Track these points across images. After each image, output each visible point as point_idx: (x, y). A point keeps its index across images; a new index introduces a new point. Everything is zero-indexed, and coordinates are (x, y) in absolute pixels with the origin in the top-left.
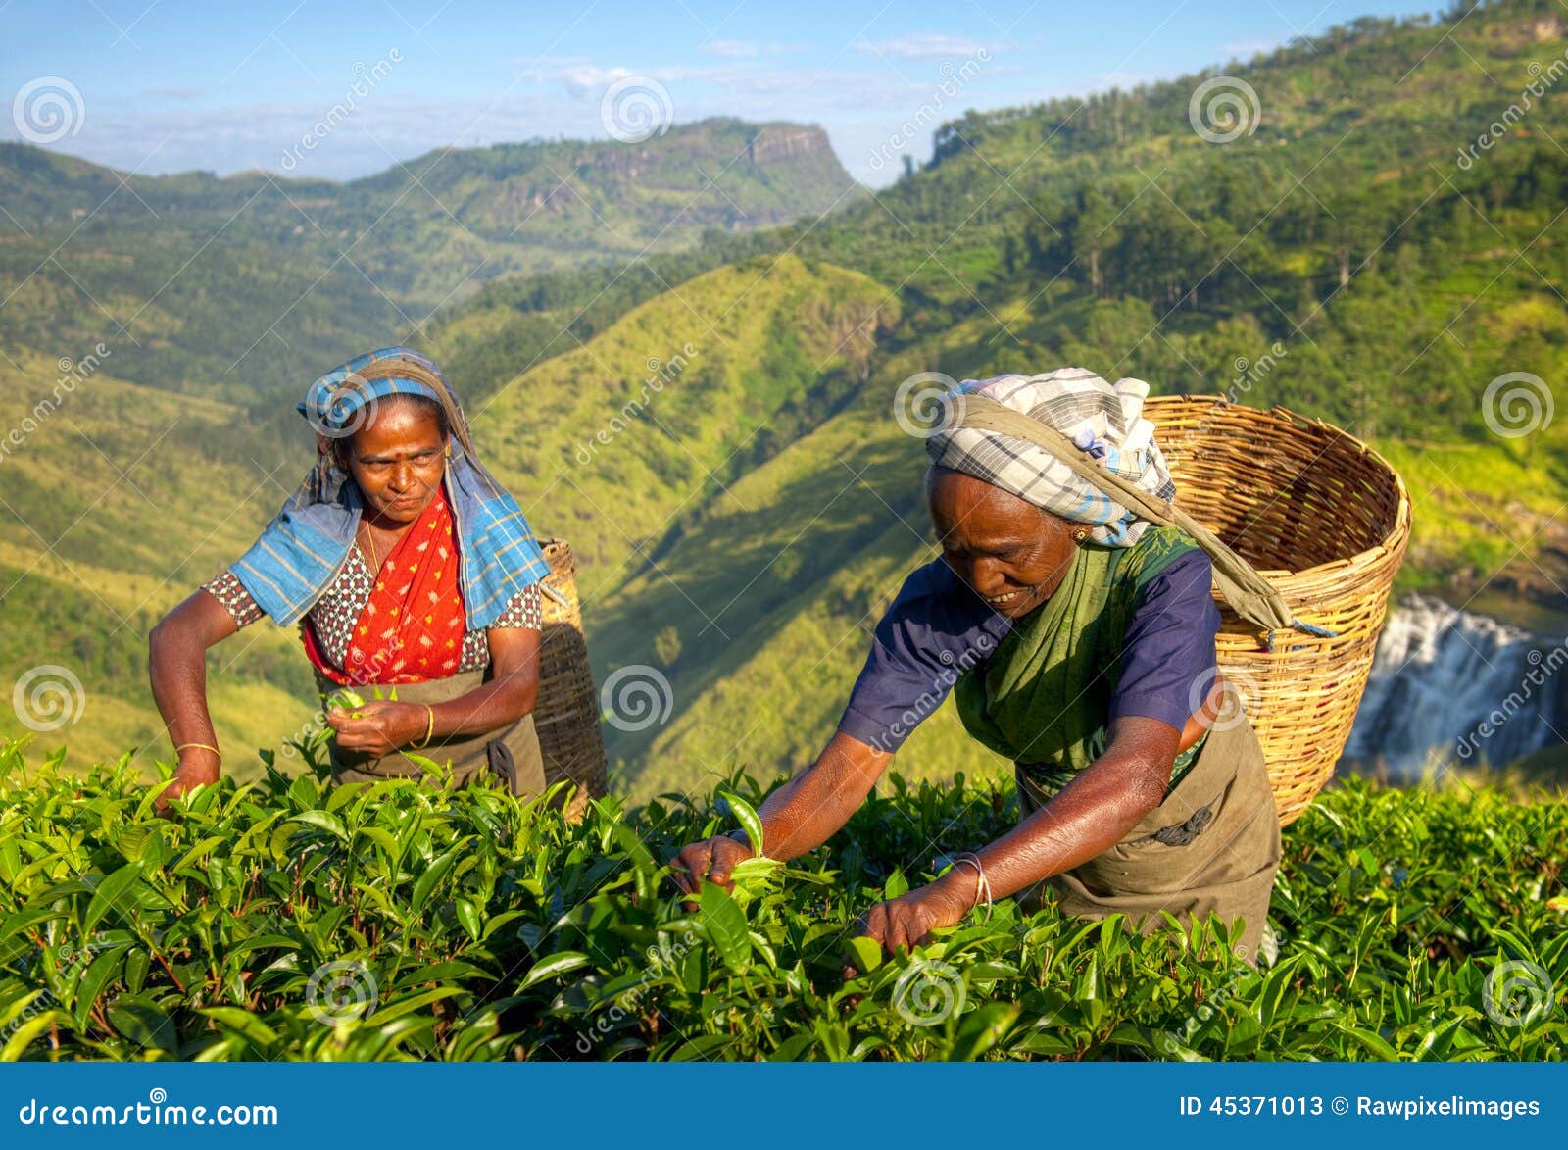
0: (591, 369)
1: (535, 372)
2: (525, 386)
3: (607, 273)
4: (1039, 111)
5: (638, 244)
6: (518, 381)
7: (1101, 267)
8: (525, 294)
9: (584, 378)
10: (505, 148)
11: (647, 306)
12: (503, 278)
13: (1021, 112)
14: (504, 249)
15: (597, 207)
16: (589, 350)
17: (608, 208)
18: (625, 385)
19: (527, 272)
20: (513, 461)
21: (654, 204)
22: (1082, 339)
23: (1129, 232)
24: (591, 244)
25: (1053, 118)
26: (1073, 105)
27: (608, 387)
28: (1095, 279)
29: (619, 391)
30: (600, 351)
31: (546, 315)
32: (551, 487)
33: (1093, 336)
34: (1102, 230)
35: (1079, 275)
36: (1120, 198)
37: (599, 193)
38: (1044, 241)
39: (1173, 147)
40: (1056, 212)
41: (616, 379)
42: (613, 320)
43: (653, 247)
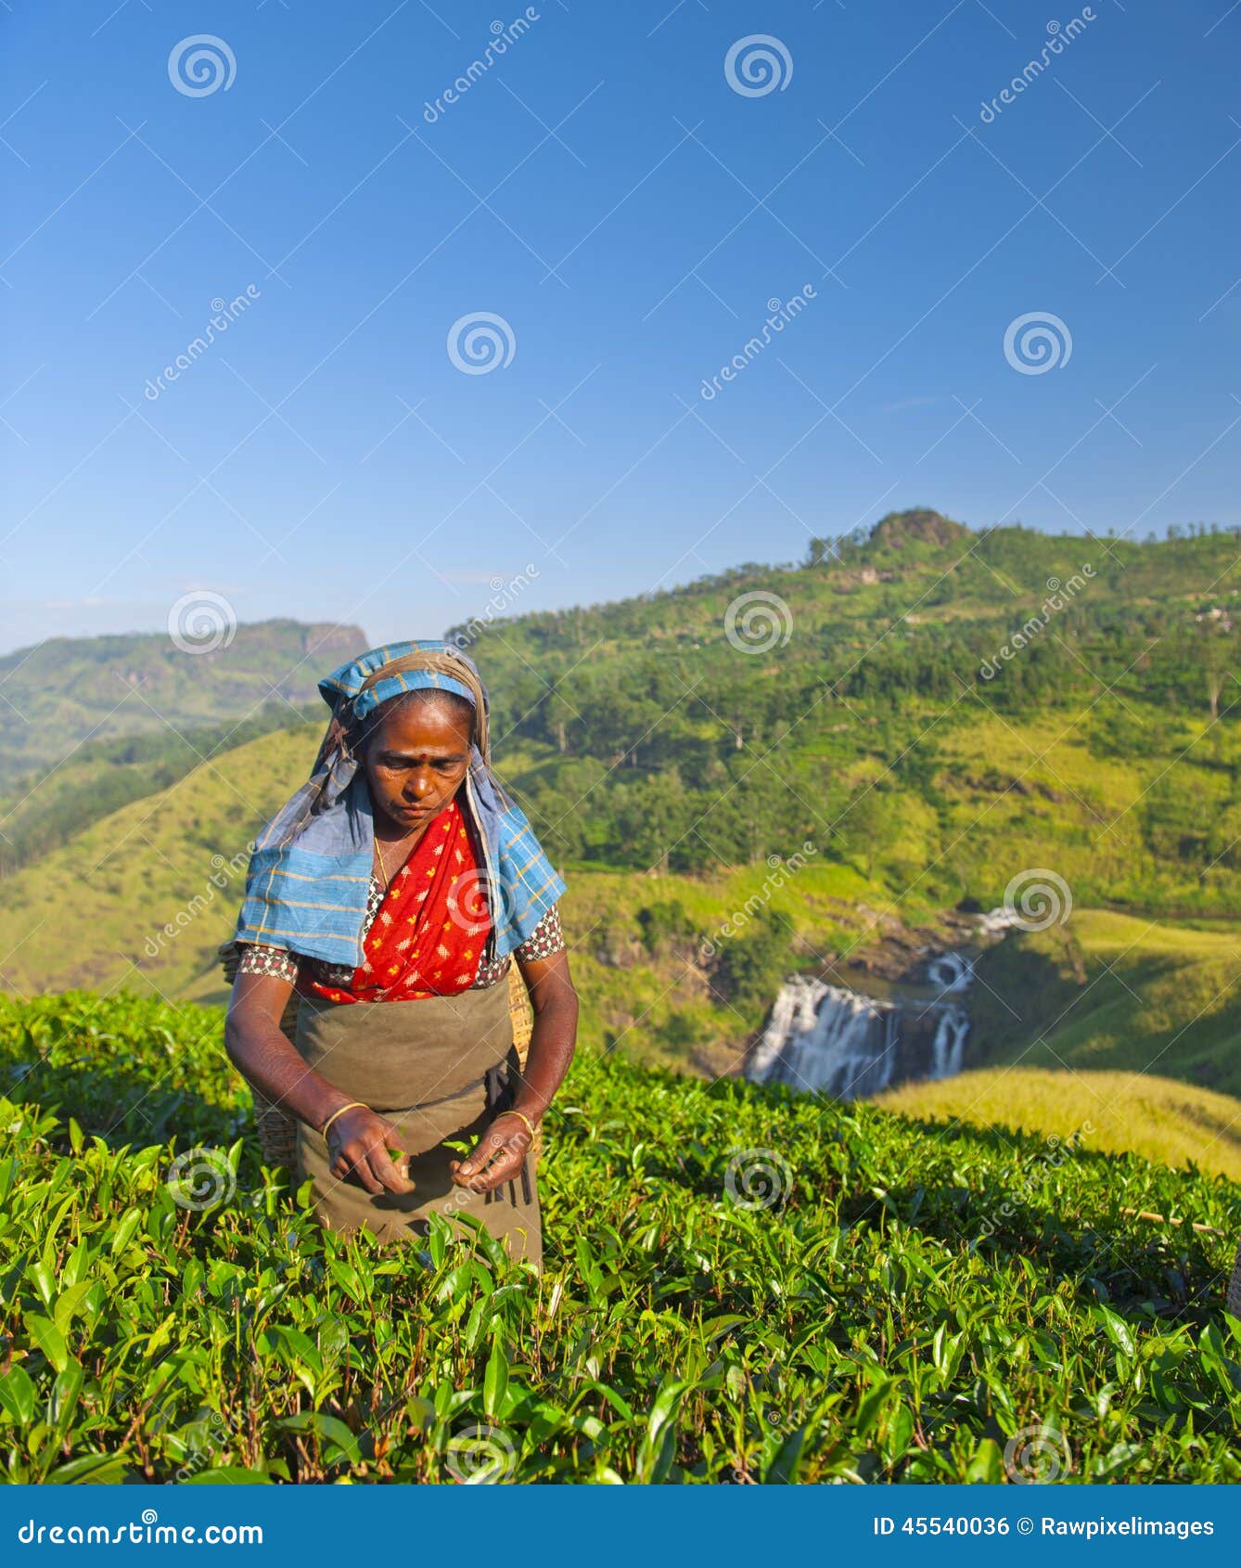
0: (170, 810)
1: (123, 812)
2: (115, 823)
3: (186, 734)
4: (523, 620)
5: (212, 713)
6: (109, 819)
7: (567, 734)
8: (118, 751)
9: (164, 817)
10: (108, 639)
11: (218, 761)
12: (101, 738)
13: (509, 621)
14: (106, 716)
15: (180, 684)
16: (169, 795)
17: (190, 685)
18: (197, 823)
19: (121, 733)
20: (102, 884)
21: (227, 682)
22: (553, 787)
23: (587, 711)
24: (174, 712)
25: (532, 626)
26: (548, 617)
27: (184, 824)
28: (563, 744)
29: (192, 828)
30: (177, 795)
31: (135, 767)
32: (133, 903)
33: (561, 785)
34: (567, 709)
35: (551, 739)
36: (580, 685)
37: (183, 674)
38: (526, 715)
39: (619, 648)
40: (533, 693)
41: (190, 817)
42: (188, 770)
43: (226, 715)
